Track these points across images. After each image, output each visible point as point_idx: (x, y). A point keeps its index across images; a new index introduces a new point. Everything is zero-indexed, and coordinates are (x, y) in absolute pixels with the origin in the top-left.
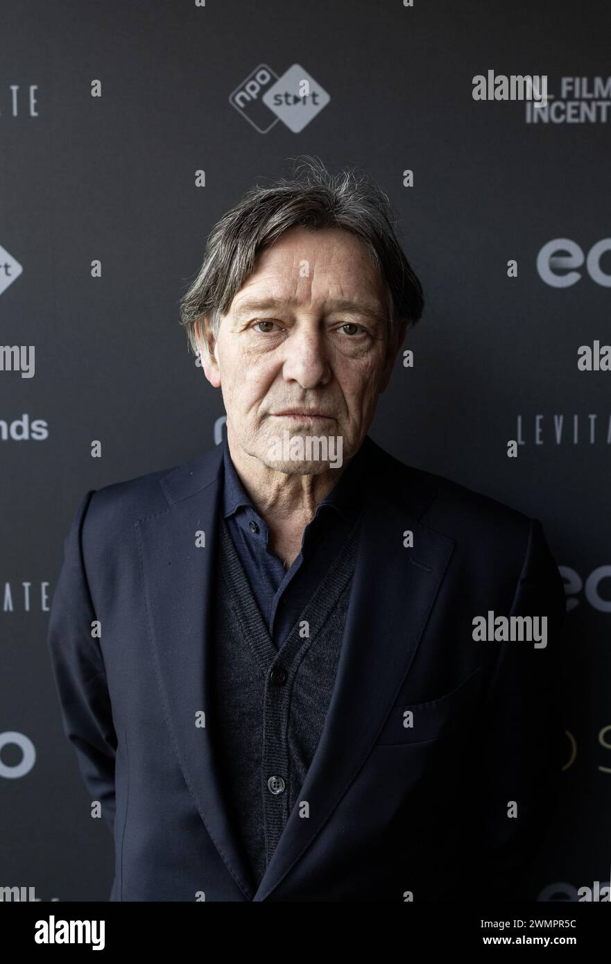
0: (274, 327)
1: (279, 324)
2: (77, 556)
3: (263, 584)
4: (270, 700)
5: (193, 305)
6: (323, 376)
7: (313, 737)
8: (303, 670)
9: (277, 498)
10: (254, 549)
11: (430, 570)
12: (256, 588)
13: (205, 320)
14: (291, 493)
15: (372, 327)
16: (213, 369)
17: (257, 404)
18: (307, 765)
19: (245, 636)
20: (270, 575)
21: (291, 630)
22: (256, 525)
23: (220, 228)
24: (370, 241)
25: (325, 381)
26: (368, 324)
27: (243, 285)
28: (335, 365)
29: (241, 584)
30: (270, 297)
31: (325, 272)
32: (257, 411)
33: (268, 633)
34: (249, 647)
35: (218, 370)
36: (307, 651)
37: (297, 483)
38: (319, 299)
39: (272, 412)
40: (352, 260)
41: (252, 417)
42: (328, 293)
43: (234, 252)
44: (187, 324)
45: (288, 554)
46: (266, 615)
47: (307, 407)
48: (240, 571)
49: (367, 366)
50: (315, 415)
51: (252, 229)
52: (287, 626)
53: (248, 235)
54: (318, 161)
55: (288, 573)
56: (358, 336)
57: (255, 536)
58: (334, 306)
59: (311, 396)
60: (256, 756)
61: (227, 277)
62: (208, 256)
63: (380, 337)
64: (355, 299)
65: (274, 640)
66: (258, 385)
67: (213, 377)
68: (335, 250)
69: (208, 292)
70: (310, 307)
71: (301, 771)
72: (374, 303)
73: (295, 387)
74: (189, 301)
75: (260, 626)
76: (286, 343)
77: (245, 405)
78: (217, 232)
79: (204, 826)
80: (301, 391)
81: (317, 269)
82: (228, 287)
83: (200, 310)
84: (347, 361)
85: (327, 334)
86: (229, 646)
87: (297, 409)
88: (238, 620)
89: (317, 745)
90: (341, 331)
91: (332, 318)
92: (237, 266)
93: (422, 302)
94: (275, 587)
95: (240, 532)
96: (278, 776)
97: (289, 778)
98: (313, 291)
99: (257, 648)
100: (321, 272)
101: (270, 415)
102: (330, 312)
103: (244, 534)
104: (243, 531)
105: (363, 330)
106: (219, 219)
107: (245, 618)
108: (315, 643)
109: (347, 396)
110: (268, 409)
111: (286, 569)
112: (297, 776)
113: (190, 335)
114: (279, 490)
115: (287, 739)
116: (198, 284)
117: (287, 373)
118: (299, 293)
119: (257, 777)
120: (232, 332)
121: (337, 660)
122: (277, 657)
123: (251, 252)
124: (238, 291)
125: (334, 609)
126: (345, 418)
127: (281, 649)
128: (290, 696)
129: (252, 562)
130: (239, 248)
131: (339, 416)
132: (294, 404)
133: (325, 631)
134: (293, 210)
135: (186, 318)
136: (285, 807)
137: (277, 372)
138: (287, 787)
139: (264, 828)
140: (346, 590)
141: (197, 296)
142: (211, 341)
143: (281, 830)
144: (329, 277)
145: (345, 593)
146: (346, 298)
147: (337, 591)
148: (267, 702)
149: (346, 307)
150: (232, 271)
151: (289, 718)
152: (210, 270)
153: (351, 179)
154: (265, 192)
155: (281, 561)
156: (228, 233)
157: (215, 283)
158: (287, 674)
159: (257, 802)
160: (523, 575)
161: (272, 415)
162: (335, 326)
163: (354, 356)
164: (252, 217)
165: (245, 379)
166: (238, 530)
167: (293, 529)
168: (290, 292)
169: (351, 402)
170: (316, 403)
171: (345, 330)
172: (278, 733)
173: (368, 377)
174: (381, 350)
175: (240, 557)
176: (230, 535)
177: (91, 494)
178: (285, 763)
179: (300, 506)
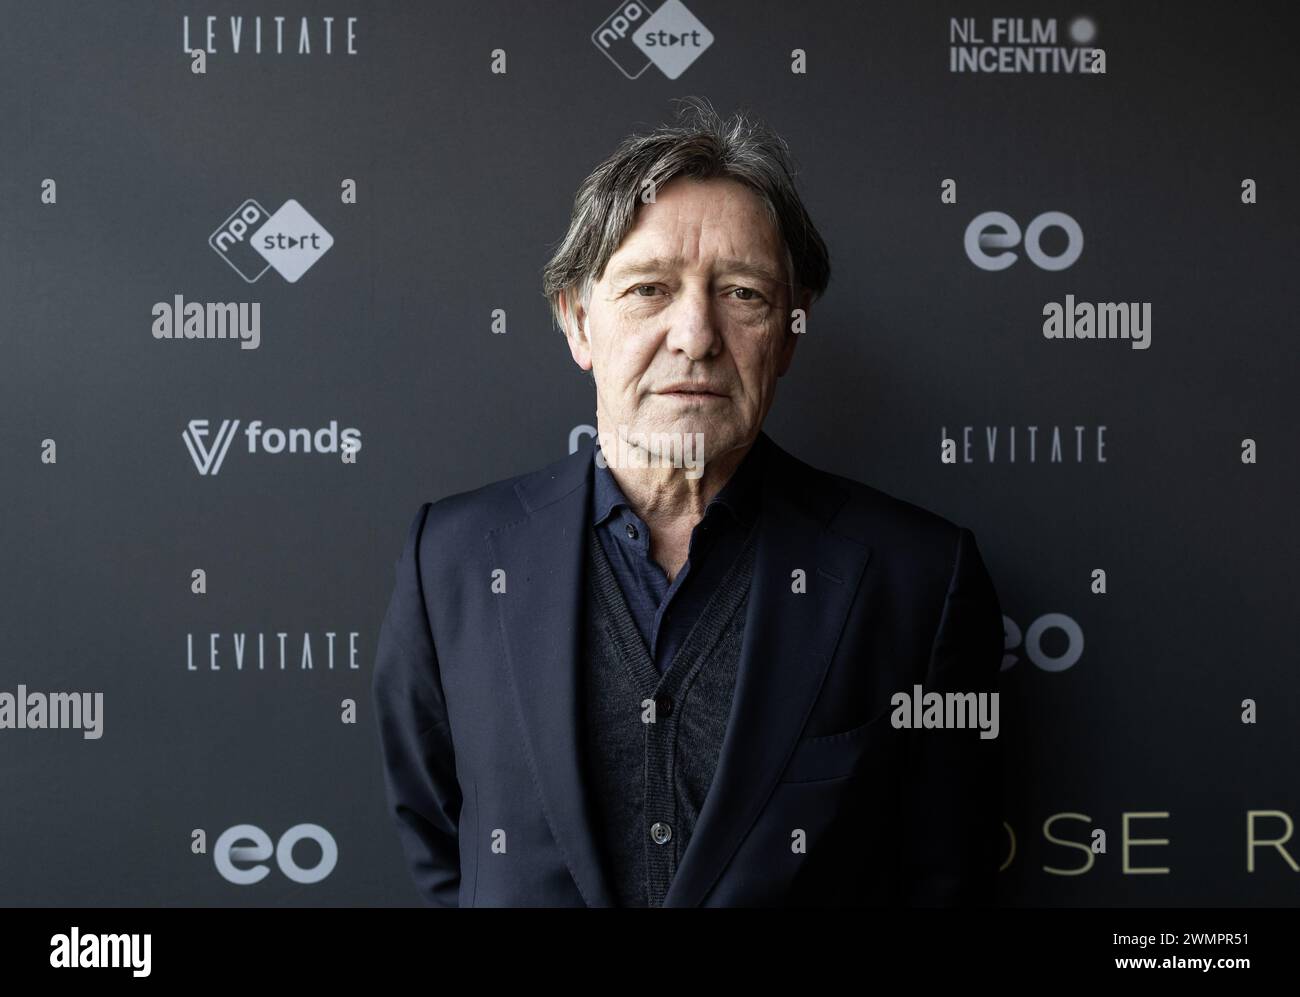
0: (657, 291)
1: (662, 288)
2: (414, 578)
3: (642, 599)
4: (652, 733)
5: (561, 270)
6: (712, 346)
7: (703, 776)
8: (692, 698)
9: (658, 502)
10: (631, 559)
11: (840, 582)
12: (634, 605)
13: (574, 289)
14: (675, 496)
15: (768, 293)
16: (582, 349)
17: (636, 380)
18: (698, 808)
19: (621, 660)
20: (650, 588)
21: (677, 652)
22: (634, 527)
23: (591, 183)
24: (767, 195)
25: (715, 352)
26: (764, 288)
27: (621, 243)
28: (726, 333)
29: (615, 600)
30: (653, 257)
31: (714, 226)
32: (636, 389)
33: (650, 656)
34: (627, 673)
35: (588, 349)
36: (697, 674)
37: (683, 483)
38: (707, 258)
39: (654, 389)
40: (745, 215)
41: (629, 396)
42: (717, 251)
43: (610, 206)
44: (552, 295)
45: (672, 566)
46: (647, 636)
47: (695, 381)
48: (614, 585)
49: (763, 335)
50: (704, 392)
51: (631, 178)
52: (672, 647)
53: (626, 186)
54: (707, 103)
55: (673, 585)
56: (754, 301)
57: (633, 543)
58: (724, 268)
59: (699, 369)
60: (637, 800)
61: (602, 236)
62: (577, 215)
63: (779, 304)
64: (748, 260)
65: (657, 664)
66: (639, 357)
67: (581, 356)
68: (726, 202)
69: (578, 254)
70: (698, 267)
71: (691, 816)
72: (770, 265)
73: (681, 358)
74: (555, 267)
75: (640, 648)
76: (670, 309)
77: (622, 382)
78: (587, 187)
79: (574, 886)
80: (688, 363)
81: (705, 223)
82: (603, 246)
83: (569, 276)
84: (741, 329)
85: (718, 299)
86: (603, 672)
87: (682, 385)
88: (613, 642)
89: (709, 785)
90: (734, 295)
91: (723, 281)
92: (614, 223)
93: (828, 269)
94: (657, 602)
95: (614, 540)
96: (663, 823)
97: (675, 824)
98: (701, 249)
99: (636, 674)
100: (710, 226)
101: (651, 393)
102: (720, 274)
103: (619, 545)
104: (617, 539)
105: (759, 295)
106: (590, 171)
107: (621, 640)
108: (706, 666)
109: (741, 371)
110: (649, 386)
111: (669, 582)
112: (686, 822)
113: (555, 308)
114: (660, 491)
115: (673, 778)
116: (566, 247)
117: (672, 342)
118: (686, 252)
119: (637, 825)
120: (607, 300)
121: (732, 685)
122: (660, 683)
123: (630, 205)
124: (616, 250)
125: (728, 627)
126: (739, 394)
127: (665, 674)
128: (677, 728)
129: (628, 574)
130: (615, 202)
131: (733, 393)
132: (678, 379)
133: (718, 652)
134: (678, 156)
135: (550, 288)
136: (672, 859)
137: (660, 343)
138: (674, 835)
139: (647, 884)
140: (741, 605)
141: (565, 259)
142: (581, 315)
143: (667, 886)
144: (719, 233)
145: (741, 608)
146: (738, 258)
147: (732, 606)
148: (650, 735)
149: (739, 268)
150: (608, 227)
151: (675, 754)
152: (581, 229)
153: (744, 123)
154: (644, 141)
155: (664, 573)
156: (601, 187)
157: (587, 243)
158: (673, 704)
159: (638, 855)
160: (951, 589)
161: (654, 393)
162: (726, 291)
163: (750, 323)
164: (631, 167)
165: (621, 352)
166: (611, 540)
167: (677, 538)
168: (676, 251)
169: (746, 377)
170: (705, 376)
171: (738, 295)
172: (663, 772)
173: (765, 348)
174: (780, 320)
175: (613, 570)
176: (601, 545)
177: (427, 507)
178: (671, 807)
179: (686, 511)
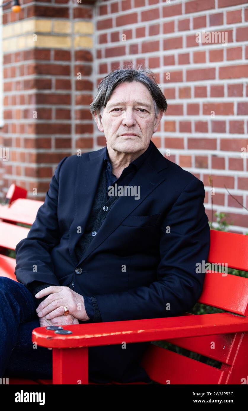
0: (120, 110)
1: (121, 109)
6: (134, 123)
10: (109, 174)
13: (99, 111)
15: (148, 110)
16: (101, 126)
17: (115, 133)
20: (112, 182)
22: (109, 166)
28: (137, 120)
30: (118, 102)
35: (103, 126)
41: (114, 136)
43: (107, 88)
47: (130, 132)
49: (147, 121)
50: (132, 135)
56: (144, 112)
57: (109, 170)
59: (131, 129)
61: (105, 96)
63: (152, 113)
66: (115, 127)
69: (99, 101)
72: (149, 103)
73: (126, 127)
80: (128, 128)
82: (105, 99)
83: (97, 107)
84: (141, 119)
85: (135, 112)
91: (137, 107)
98: (130, 99)
100: (133, 94)
102: (136, 105)
105: (145, 110)
109: (142, 130)
110: (118, 134)
116: (96, 99)
117: (124, 123)
118: (126, 100)
120: (107, 113)
123: (112, 88)
124: (109, 100)
129: (108, 177)
132: (126, 132)
135: (92, 110)
137: (121, 123)
141: (96, 103)
142: (100, 117)
144: (135, 95)
146: (140, 101)
148: (100, 213)
149: (140, 104)
150: (106, 94)
152: (100, 95)
155: (116, 178)
157: (102, 98)
161: (120, 136)
162: (138, 109)
165: (111, 126)
168: (124, 100)
170: (132, 131)
171: (140, 110)
173: (148, 124)
